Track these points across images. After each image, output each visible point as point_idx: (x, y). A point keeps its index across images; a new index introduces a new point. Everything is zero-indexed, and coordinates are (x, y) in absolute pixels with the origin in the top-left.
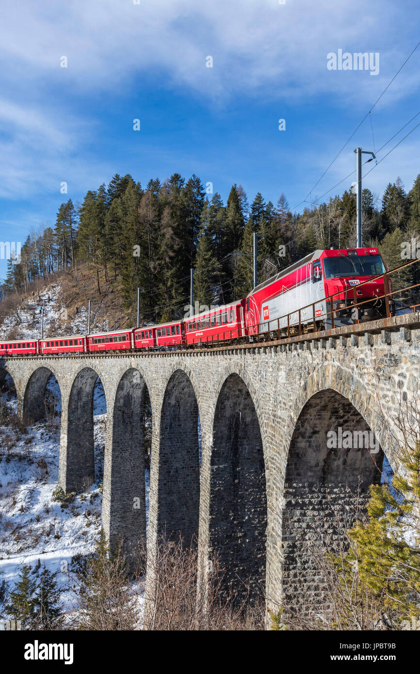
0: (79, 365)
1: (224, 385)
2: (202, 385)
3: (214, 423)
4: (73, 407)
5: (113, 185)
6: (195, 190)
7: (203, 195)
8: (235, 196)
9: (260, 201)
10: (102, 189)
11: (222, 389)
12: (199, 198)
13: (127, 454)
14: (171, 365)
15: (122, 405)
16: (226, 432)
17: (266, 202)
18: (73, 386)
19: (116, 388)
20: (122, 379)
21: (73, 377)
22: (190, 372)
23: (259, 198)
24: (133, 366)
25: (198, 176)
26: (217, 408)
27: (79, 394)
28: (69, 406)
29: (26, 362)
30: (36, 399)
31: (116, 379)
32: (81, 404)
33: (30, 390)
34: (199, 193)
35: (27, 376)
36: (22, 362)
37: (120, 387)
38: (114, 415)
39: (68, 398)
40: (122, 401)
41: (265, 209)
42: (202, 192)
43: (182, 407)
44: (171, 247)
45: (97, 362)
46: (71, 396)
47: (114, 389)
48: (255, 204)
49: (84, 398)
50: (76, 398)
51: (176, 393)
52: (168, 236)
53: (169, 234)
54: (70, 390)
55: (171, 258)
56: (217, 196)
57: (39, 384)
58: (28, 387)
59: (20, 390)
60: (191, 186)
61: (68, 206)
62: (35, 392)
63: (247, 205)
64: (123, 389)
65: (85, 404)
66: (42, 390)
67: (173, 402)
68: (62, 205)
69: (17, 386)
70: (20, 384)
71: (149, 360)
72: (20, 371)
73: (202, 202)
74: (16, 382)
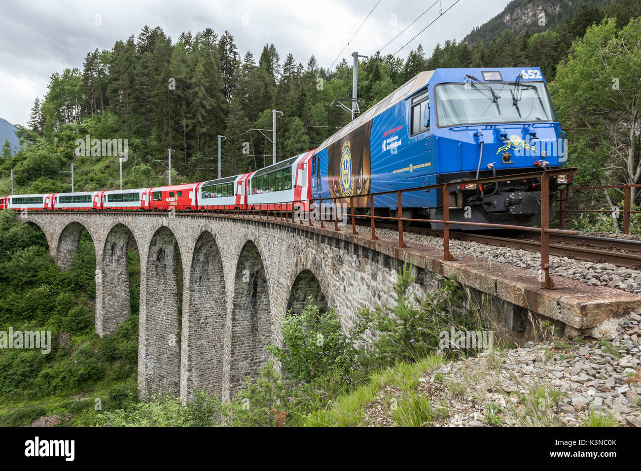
0: (112, 220)
1: (243, 249)
2: (226, 247)
3: (236, 281)
4: (108, 260)
5: (143, 37)
6: (228, 48)
7: (235, 54)
8: (268, 55)
9: (291, 62)
10: (130, 43)
11: (242, 253)
12: (232, 55)
13: (161, 303)
14: (199, 226)
15: (155, 259)
16: (246, 288)
17: (296, 62)
18: (107, 241)
19: (149, 244)
20: (154, 236)
21: (106, 233)
22: (216, 235)
23: (290, 59)
24: (165, 225)
25: (230, 33)
26: (238, 268)
27: (113, 248)
28: (103, 260)
29: (57, 217)
30: (69, 252)
31: (149, 236)
32: (115, 257)
33: (63, 244)
34: (231, 51)
35: (59, 229)
36: (53, 216)
37: (153, 243)
38: (147, 269)
39: (102, 252)
40: (155, 256)
41: (296, 70)
42: (234, 50)
43: (210, 263)
44: (203, 106)
45: (130, 219)
46: (104, 250)
47: (147, 245)
48: (287, 64)
49: (118, 252)
50: (110, 252)
51: (204, 250)
52: (200, 94)
53: (201, 91)
54: (103, 245)
55: (203, 118)
56: (249, 55)
57: (72, 238)
58: (60, 241)
59: (53, 244)
60: (223, 43)
61: (95, 56)
62: (68, 245)
63: (279, 65)
64: (155, 245)
65: (120, 258)
66: (76, 244)
67: (202, 258)
68: (89, 55)
69: (49, 239)
70: (52, 238)
71: (179, 220)
72: (53, 226)
73: (235, 60)
74: (48, 236)
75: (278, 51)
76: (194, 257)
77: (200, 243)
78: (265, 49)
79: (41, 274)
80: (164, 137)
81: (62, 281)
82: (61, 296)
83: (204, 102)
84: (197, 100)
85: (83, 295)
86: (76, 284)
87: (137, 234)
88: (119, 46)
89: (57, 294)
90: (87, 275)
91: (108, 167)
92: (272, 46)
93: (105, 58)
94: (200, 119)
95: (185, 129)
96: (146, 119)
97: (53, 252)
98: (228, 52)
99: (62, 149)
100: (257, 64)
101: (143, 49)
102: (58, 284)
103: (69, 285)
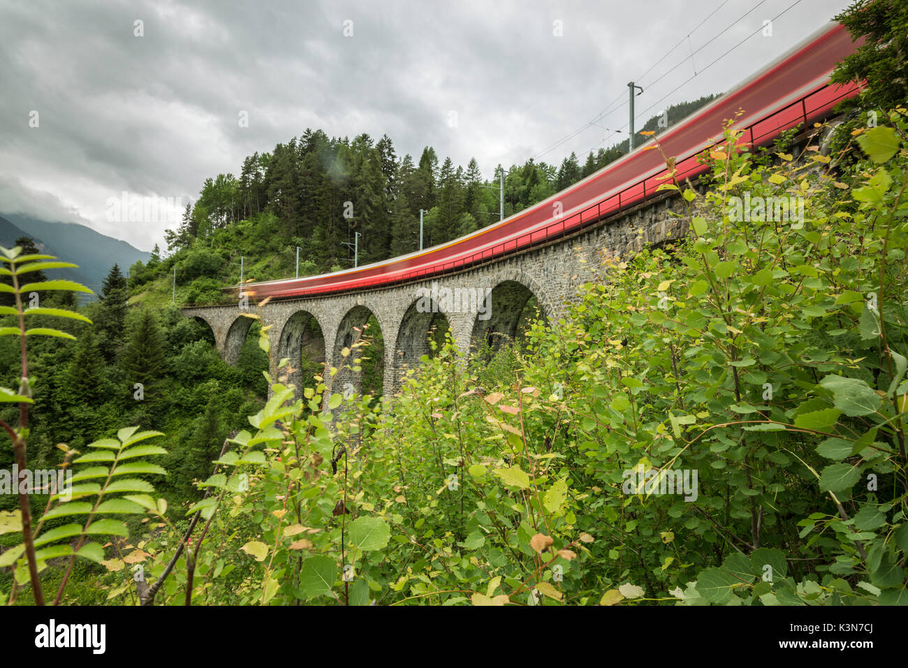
0: (291, 309)
4: (282, 352)
5: (305, 140)
6: (386, 151)
7: (394, 157)
8: (428, 157)
9: (449, 165)
10: (292, 145)
12: (390, 159)
15: (342, 344)
17: (455, 166)
18: (284, 330)
19: (337, 328)
20: (344, 318)
21: (283, 322)
23: (448, 162)
24: (359, 304)
25: (389, 137)
27: (288, 339)
28: (279, 351)
29: (227, 310)
30: (236, 347)
31: (338, 319)
32: (290, 349)
33: (231, 338)
34: (389, 154)
35: (228, 323)
36: (222, 310)
37: (341, 327)
38: (334, 355)
39: (277, 343)
40: (342, 341)
41: (455, 173)
42: (392, 153)
43: (415, 338)
44: (369, 203)
45: (314, 304)
46: (280, 341)
47: (335, 329)
48: (444, 168)
49: (294, 344)
50: (285, 343)
51: (411, 324)
52: (367, 191)
53: (368, 189)
54: (280, 335)
55: (369, 214)
56: (408, 157)
57: (240, 332)
58: (228, 336)
59: (220, 338)
60: (381, 146)
61: (254, 159)
62: (235, 341)
63: (437, 168)
64: (343, 328)
65: (295, 350)
66: (243, 339)
67: (407, 332)
68: (247, 158)
69: (216, 335)
70: (220, 332)
71: (380, 296)
72: (220, 320)
73: (393, 162)
74: (215, 331)
75: (437, 153)
76: (400, 331)
77: (409, 314)
78: (425, 151)
79: (211, 368)
80: (328, 234)
81: (231, 376)
82: (231, 391)
83: (371, 199)
84: (363, 197)
85: (251, 392)
86: (245, 381)
87: (322, 319)
88: (279, 148)
89: (226, 389)
90: (255, 370)
91: (267, 266)
92: (431, 149)
93: (265, 160)
94: (366, 216)
95: (350, 225)
96: (308, 218)
97: (220, 347)
98: (386, 155)
99: (219, 250)
100: (417, 166)
101: (304, 152)
102: (227, 380)
103: (237, 381)
